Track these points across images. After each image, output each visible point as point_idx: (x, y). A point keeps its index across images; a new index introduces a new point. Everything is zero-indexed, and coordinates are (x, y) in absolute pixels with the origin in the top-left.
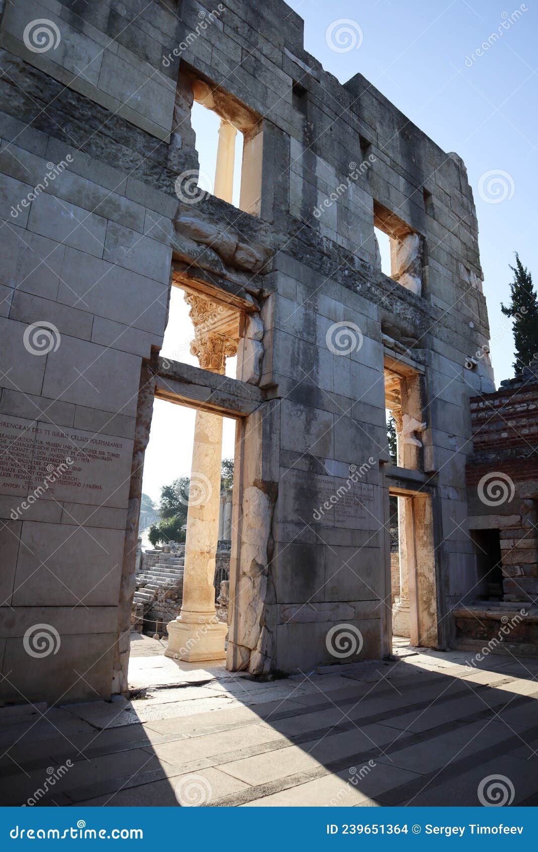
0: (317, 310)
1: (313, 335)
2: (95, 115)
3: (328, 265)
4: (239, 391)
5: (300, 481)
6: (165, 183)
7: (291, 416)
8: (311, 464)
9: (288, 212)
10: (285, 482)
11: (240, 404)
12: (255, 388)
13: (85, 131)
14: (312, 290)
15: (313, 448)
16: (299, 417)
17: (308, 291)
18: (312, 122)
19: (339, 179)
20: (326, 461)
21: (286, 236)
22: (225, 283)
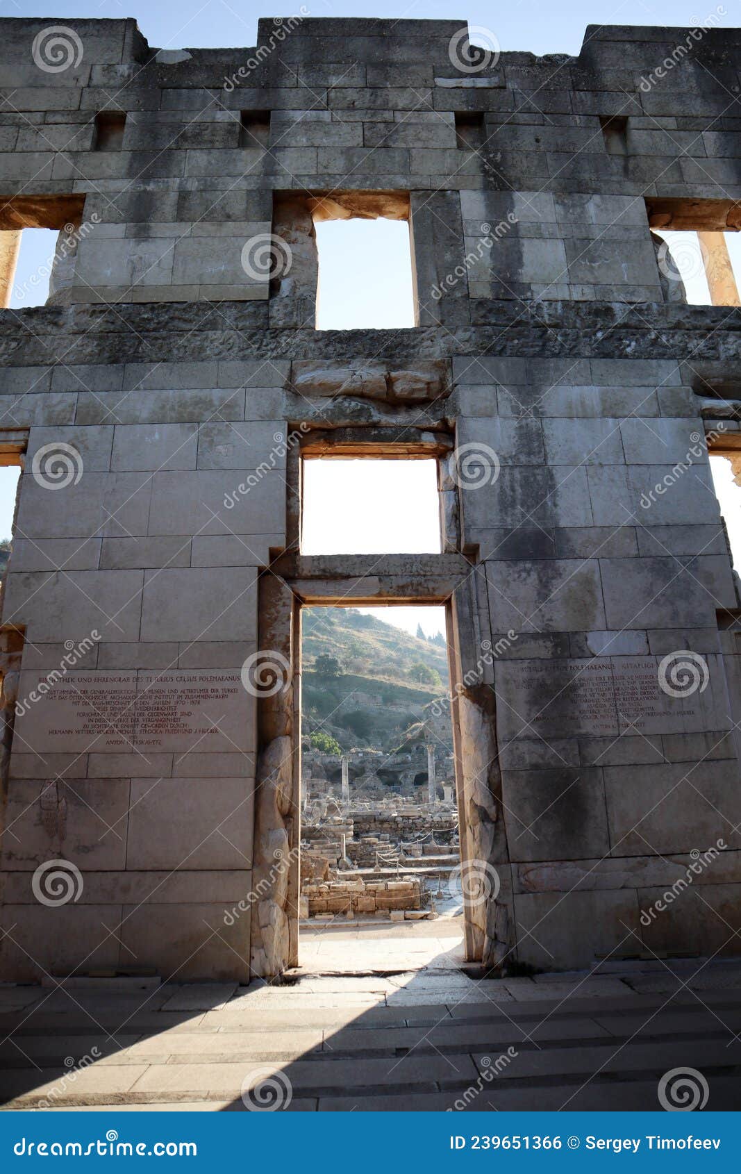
0: (542, 413)
1: (540, 452)
2: (171, 315)
3: (559, 338)
4: (428, 569)
5: (538, 675)
6: (269, 348)
7: (508, 582)
8: (556, 646)
9: (467, 296)
10: (507, 682)
11: (431, 585)
12: (456, 557)
13: (164, 339)
14: (528, 388)
15: (561, 621)
16: (525, 579)
17: (520, 393)
18: (496, 152)
19: (564, 205)
20: (590, 635)
21: (469, 331)
22: (382, 433)
